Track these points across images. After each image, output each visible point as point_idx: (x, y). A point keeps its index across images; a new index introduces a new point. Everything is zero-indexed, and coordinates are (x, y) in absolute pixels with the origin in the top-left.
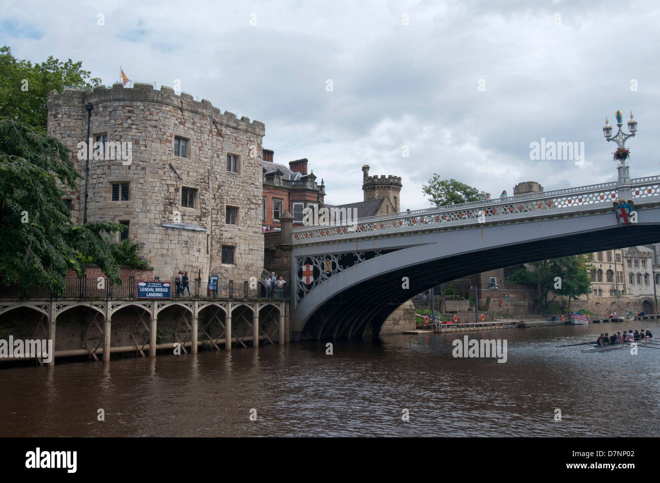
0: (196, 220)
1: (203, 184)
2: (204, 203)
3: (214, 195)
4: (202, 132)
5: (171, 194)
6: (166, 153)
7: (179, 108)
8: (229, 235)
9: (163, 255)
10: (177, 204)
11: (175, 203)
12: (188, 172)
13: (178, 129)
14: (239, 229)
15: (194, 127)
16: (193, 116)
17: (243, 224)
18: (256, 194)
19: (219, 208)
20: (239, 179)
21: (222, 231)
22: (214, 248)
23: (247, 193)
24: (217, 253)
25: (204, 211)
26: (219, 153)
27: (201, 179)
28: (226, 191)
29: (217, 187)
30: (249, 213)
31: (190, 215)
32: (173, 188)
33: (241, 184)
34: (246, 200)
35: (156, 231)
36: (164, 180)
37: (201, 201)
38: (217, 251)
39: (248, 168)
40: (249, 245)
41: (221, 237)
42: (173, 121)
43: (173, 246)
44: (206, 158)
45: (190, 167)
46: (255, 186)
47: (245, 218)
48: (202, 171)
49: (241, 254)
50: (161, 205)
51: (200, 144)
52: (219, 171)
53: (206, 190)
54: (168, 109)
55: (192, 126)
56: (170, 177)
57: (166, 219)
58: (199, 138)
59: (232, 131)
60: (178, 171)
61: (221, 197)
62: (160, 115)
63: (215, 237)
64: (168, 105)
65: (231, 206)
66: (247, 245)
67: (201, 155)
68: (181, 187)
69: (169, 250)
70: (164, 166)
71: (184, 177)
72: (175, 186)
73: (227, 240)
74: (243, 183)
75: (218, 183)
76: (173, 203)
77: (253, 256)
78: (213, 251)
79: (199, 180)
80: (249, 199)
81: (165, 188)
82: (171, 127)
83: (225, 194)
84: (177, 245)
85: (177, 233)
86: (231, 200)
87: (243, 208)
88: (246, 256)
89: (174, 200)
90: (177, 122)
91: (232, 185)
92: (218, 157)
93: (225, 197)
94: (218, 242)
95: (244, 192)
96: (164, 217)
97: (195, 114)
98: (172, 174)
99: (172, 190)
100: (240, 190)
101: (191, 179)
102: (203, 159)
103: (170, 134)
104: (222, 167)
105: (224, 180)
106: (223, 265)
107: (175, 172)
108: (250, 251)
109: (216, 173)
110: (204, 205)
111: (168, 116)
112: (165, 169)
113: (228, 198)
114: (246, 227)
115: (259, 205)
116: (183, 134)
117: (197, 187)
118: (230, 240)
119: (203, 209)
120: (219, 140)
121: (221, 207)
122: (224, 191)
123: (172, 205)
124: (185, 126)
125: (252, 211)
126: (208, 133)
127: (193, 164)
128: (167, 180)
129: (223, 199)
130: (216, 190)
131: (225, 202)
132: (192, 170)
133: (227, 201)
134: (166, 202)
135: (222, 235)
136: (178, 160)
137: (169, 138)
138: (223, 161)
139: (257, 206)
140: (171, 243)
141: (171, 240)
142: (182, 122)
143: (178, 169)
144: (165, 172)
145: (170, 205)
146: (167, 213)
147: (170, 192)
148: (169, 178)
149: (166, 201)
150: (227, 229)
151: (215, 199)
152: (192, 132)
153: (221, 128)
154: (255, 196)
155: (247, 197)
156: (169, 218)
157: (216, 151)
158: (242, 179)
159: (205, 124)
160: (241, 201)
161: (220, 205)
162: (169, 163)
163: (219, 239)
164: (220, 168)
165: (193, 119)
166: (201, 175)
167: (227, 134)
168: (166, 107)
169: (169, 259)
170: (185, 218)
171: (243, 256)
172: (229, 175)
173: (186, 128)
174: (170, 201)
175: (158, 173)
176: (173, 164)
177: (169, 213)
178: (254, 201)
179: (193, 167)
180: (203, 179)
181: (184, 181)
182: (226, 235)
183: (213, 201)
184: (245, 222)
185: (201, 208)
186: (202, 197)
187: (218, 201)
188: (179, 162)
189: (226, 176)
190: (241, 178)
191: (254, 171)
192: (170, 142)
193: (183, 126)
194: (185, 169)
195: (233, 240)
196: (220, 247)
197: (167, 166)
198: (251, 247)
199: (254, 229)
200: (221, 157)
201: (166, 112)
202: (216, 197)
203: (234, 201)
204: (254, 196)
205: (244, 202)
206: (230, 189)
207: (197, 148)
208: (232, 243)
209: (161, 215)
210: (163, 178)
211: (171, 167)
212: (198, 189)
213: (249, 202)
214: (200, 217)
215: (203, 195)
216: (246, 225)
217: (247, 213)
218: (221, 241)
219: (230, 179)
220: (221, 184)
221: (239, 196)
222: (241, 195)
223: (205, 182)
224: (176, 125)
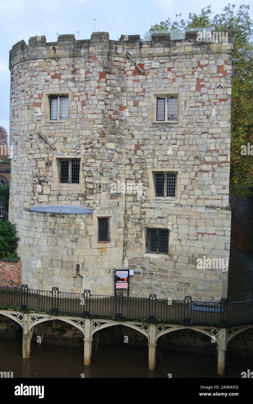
0: (78, 200)
1: (90, 150)
2: (89, 176)
3: (130, 159)
4: (87, 80)
5: (41, 170)
6: (33, 120)
7: (52, 58)
8: (159, 213)
9: (29, 245)
10: (49, 182)
11: (46, 181)
12: (65, 139)
13: (51, 86)
14: (177, 205)
15: (75, 76)
16: (74, 61)
17: (186, 196)
18: (212, 148)
19: (138, 176)
20: (176, 130)
21: (144, 208)
22: (130, 231)
23: (193, 148)
24: (136, 238)
25: (90, 186)
26: (137, 99)
27: (85, 144)
28: (152, 151)
29: (133, 147)
30: (197, 179)
31: (68, 195)
32: (43, 162)
33: (180, 137)
34: (192, 158)
35: (25, 216)
36: (31, 154)
37: (85, 174)
38: (135, 236)
39: (196, 109)
40: (197, 227)
41: (143, 216)
42: (43, 78)
43: (38, 235)
44: (95, 113)
45: (67, 131)
46: (209, 136)
47: (189, 187)
48: (87, 133)
49: (179, 240)
50: (29, 185)
51: (85, 97)
52: (137, 124)
53: (94, 157)
54: (36, 64)
55: (71, 76)
56: (39, 148)
57: (36, 201)
58: (82, 89)
59: (161, 61)
60: (51, 140)
61: (142, 162)
62: (27, 75)
63: (133, 217)
64: (36, 59)
65: (162, 172)
66: (192, 228)
67: (85, 112)
68: (55, 159)
69: (36, 240)
70: (31, 137)
71: (59, 146)
72: (46, 160)
73: (153, 221)
74: (184, 135)
75: (135, 142)
76: (43, 181)
77: (205, 244)
78: (129, 236)
79: (83, 145)
80: (196, 158)
81: (33, 163)
82: (40, 87)
83: (148, 156)
84: (42, 234)
85: (43, 220)
86: (160, 163)
87: (185, 172)
88: (189, 243)
89: (45, 177)
90: (49, 78)
91: (161, 142)
92: (136, 105)
93: (151, 160)
94: (136, 224)
95: (186, 147)
96: (33, 199)
97: (75, 59)
98: (42, 145)
99: (42, 164)
100: (177, 146)
101: (68, 146)
102: (90, 116)
103: (39, 95)
104: (144, 118)
105: (147, 136)
106: (146, 255)
107: (46, 142)
108: (200, 235)
109: (132, 128)
110: (91, 178)
111: (36, 73)
112: (32, 141)
113: (155, 160)
114: (193, 200)
115: (220, 164)
116: (59, 90)
117: (78, 157)
118: (158, 219)
119: (88, 184)
120: (138, 81)
121: (143, 174)
122: (146, 152)
123: (43, 184)
124: (60, 78)
125: (205, 175)
126: (97, 78)
127: (73, 127)
128: (35, 153)
129: (146, 162)
130: (133, 152)
131: (148, 167)
132: (71, 135)
133: (153, 164)
134: (35, 181)
135: (144, 213)
136: (50, 126)
137: (38, 101)
138: (144, 109)
139: (215, 166)
140: (36, 231)
141: (36, 228)
142: (56, 74)
143: (50, 137)
144: (32, 144)
145: (40, 184)
146: (37, 194)
147: (39, 168)
148: (38, 151)
149: (35, 179)
150: (153, 205)
151: (132, 165)
152: (71, 84)
153: (141, 63)
154: (211, 151)
155: (192, 154)
156: (40, 200)
157: (133, 97)
158: (182, 129)
159: (93, 67)
160: (182, 163)
161: (141, 172)
162: (37, 131)
163: (139, 219)
164: (140, 120)
165: (73, 66)
166: (86, 139)
167: (152, 69)
168: (35, 62)
169: (34, 250)
170: (61, 198)
171: (183, 243)
172: (156, 127)
173: (62, 82)
174: (40, 179)
175: (25, 147)
176: (44, 132)
177: (40, 194)
178: (208, 159)
179: (71, 131)
180: (90, 143)
181: (59, 151)
182: (150, 213)
183: (129, 167)
184: (191, 193)
185: (86, 183)
186: (87, 169)
187: (136, 167)
188: (51, 128)
189: (151, 129)
190: (181, 127)
191: (208, 112)
192: (39, 105)
193: (57, 80)
194: (60, 135)
195: (164, 221)
196: (141, 231)
197: (36, 137)
198: (201, 229)
199: (208, 203)
200: (141, 104)
201: (33, 69)
202: (133, 162)
203: (167, 163)
204: (208, 151)
205: (187, 163)
206: (157, 147)
207: (79, 104)
208: (163, 224)
209: (29, 197)
210: (30, 152)
211: (40, 137)
212: (80, 159)
213: (197, 162)
214: (84, 196)
215: (88, 166)
216: (191, 197)
217: (193, 179)
218: (142, 221)
219: (158, 133)
220: (141, 142)
221: (176, 155)
222: (181, 153)
223: (92, 148)
224: (47, 81)
